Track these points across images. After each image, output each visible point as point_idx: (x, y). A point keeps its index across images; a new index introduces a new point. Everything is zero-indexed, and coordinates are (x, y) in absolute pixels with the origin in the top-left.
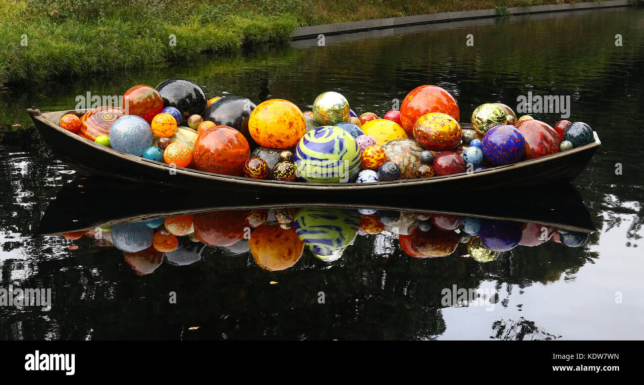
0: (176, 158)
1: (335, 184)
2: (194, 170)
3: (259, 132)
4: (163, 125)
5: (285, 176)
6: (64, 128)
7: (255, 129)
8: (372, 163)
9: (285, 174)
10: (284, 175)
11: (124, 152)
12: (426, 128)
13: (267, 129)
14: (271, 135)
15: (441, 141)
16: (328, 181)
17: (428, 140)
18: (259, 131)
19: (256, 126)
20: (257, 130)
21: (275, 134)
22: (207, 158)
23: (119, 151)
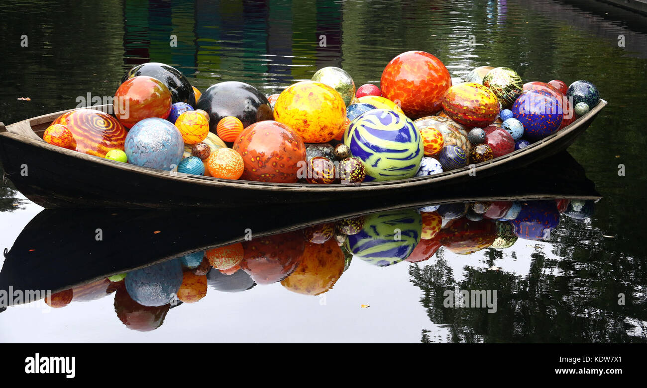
0: (235, 168)
1: (412, 179)
2: (256, 182)
3: (309, 125)
4: (201, 127)
5: (360, 176)
6: (58, 145)
7: (301, 122)
8: (436, 149)
9: (359, 173)
10: (358, 176)
11: (161, 169)
12: (473, 101)
13: (320, 119)
14: (324, 126)
15: (491, 115)
16: (405, 176)
17: (477, 115)
18: (308, 123)
19: (304, 118)
20: (305, 122)
21: (329, 125)
22: (274, 164)
23: (153, 169)
